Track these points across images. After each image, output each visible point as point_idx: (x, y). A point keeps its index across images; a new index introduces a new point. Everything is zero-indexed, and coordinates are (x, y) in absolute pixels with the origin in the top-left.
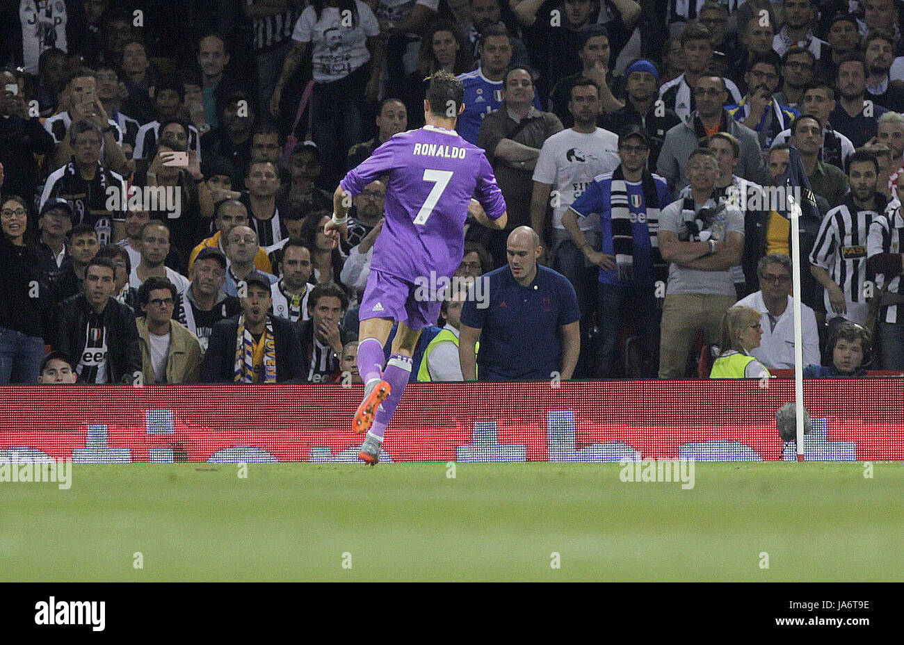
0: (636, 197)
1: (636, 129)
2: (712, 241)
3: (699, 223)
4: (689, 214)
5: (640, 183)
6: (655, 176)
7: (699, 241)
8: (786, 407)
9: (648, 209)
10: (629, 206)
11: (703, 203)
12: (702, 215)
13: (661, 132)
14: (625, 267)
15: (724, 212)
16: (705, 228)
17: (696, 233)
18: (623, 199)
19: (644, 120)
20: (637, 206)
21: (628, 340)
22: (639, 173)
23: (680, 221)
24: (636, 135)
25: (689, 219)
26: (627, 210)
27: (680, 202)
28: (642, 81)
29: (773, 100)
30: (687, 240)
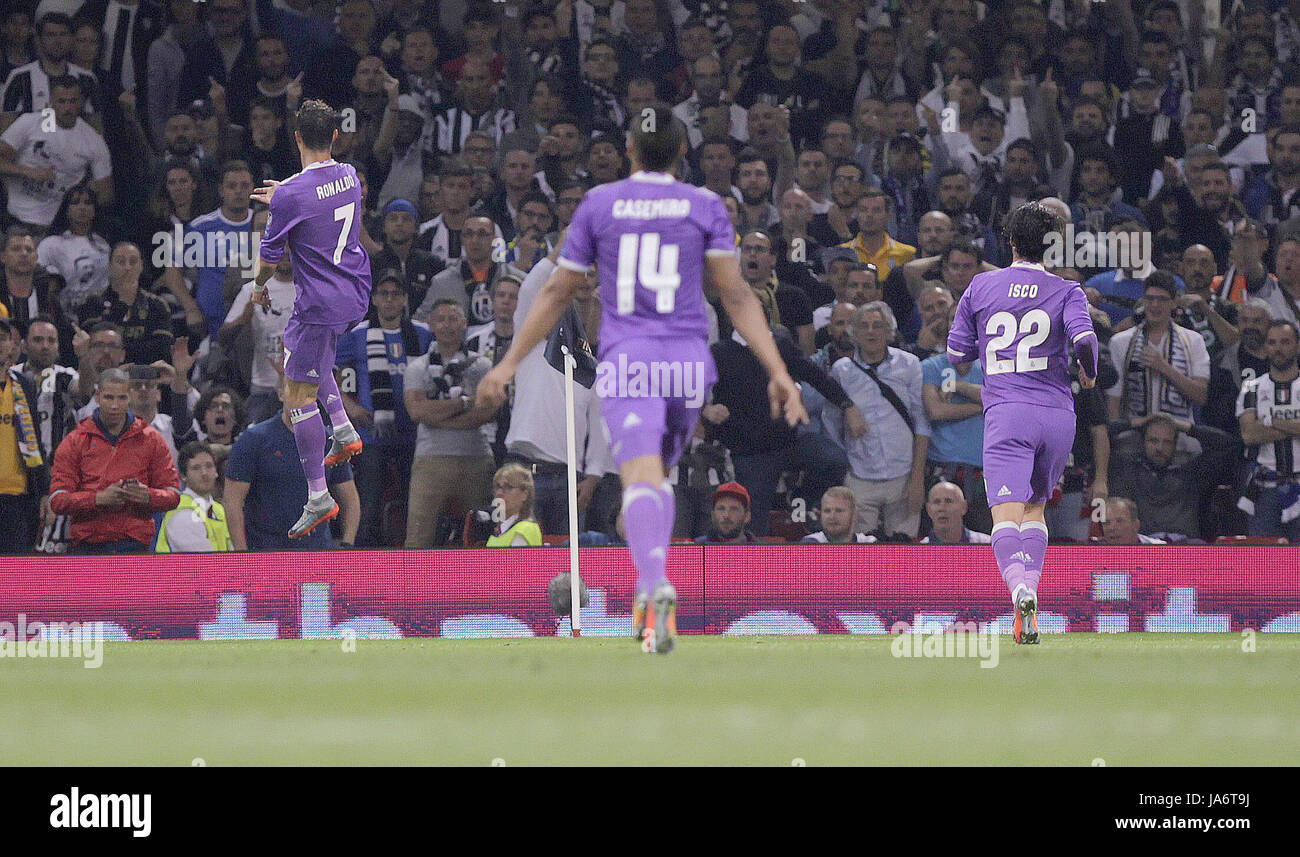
0: (395, 346)
1: (392, 273)
2: (464, 397)
3: (448, 378)
4: (436, 370)
5: (398, 331)
6: (415, 323)
7: (449, 398)
8: (561, 577)
9: (409, 358)
10: (387, 356)
11: (452, 356)
12: (451, 370)
13: (422, 277)
14: (387, 425)
15: (474, 365)
16: (455, 385)
17: (446, 389)
18: (381, 349)
19: (403, 264)
20: (396, 355)
21: (388, 506)
22: (397, 321)
23: (426, 378)
24: (392, 279)
25: (438, 375)
26: (385, 361)
27: (426, 357)
28: (400, 221)
29: (545, 241)
30: (436, 397)
